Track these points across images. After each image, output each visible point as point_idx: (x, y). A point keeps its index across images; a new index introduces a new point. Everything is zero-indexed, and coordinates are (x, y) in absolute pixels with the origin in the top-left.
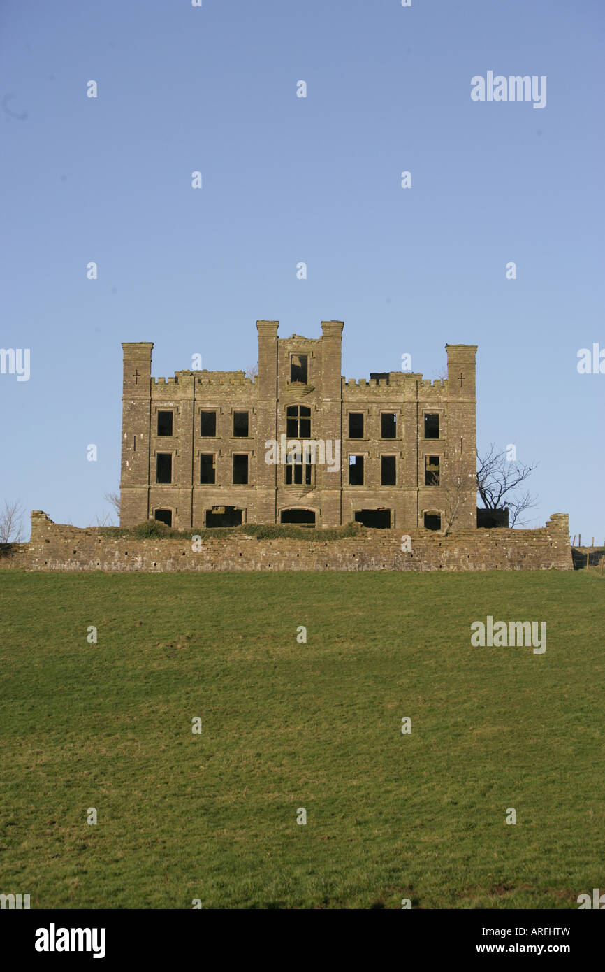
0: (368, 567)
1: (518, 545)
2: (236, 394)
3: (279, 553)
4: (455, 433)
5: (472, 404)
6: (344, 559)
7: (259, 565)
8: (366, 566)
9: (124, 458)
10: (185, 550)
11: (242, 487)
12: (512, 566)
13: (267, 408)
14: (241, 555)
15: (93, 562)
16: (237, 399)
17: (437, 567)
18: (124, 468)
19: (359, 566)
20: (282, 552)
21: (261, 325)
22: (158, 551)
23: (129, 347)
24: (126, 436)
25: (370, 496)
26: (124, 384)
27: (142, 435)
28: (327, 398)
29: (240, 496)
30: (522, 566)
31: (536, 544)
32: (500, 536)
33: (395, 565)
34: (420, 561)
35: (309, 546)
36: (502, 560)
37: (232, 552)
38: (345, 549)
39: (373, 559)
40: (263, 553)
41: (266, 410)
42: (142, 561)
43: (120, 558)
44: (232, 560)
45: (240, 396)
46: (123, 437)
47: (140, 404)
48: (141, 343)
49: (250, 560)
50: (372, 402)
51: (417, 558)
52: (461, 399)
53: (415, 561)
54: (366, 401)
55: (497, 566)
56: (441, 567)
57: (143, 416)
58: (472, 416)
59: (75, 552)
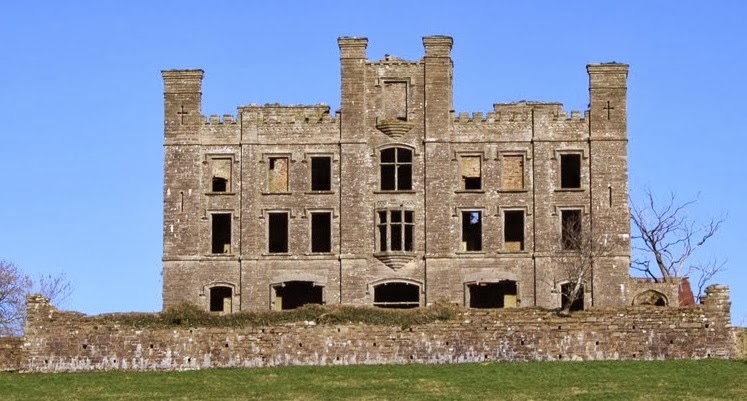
0: (465, 358)
1: (661, 327)
2: (312, 135)
3: (349, 342)
4: (601, 180)
5: (622, 143)
6: (434, 350)
7: (324, 358)
8: (462, 357)
9: (168, 221)
10: (227, 340)
11: (321, 256)
12: (655, 354)
13: (354, 152)
14: (301, 345)
15: (108, 359)
16: (313, 142)
17: (555, 357)
18: (167, 235)
19: (454, 358)
20: (354, 341)
21: (344, 43)
22: (192, 343)
23: (172, 76)
24: (169, 193)
25: (489, 266)
26: (166, 125)
27: (190, 191)
28: (431, 137)
29: (320, 268)
30: (667, 355)
31: (686, 325)
32: (638, 316)
33: (500, 355)
34: (532, 350)
35: (389, 332)
36: (641, 348)
37: (289, 342)
38: (435, 336)
39: (471, 348)
40: (329, 342)
41: (352, 155)
42: (173, 356)
43: (143, 353)
44: (289, 351)
45: (318, 138)
46: (165, 193)
47: (187, 151)
48: (187, 71)
49: (312, 352)
50: (490, 142)
51: (529, 346)
52: (607, 135)
53: (527, 349)
54: (483, 141)
55: (634, 355)
56: (560, 357)
57: (191, 166)
58: (622, 157)
59: (85, 347)
